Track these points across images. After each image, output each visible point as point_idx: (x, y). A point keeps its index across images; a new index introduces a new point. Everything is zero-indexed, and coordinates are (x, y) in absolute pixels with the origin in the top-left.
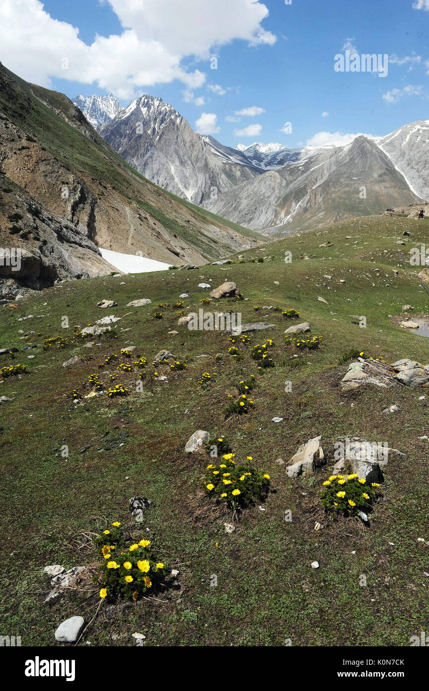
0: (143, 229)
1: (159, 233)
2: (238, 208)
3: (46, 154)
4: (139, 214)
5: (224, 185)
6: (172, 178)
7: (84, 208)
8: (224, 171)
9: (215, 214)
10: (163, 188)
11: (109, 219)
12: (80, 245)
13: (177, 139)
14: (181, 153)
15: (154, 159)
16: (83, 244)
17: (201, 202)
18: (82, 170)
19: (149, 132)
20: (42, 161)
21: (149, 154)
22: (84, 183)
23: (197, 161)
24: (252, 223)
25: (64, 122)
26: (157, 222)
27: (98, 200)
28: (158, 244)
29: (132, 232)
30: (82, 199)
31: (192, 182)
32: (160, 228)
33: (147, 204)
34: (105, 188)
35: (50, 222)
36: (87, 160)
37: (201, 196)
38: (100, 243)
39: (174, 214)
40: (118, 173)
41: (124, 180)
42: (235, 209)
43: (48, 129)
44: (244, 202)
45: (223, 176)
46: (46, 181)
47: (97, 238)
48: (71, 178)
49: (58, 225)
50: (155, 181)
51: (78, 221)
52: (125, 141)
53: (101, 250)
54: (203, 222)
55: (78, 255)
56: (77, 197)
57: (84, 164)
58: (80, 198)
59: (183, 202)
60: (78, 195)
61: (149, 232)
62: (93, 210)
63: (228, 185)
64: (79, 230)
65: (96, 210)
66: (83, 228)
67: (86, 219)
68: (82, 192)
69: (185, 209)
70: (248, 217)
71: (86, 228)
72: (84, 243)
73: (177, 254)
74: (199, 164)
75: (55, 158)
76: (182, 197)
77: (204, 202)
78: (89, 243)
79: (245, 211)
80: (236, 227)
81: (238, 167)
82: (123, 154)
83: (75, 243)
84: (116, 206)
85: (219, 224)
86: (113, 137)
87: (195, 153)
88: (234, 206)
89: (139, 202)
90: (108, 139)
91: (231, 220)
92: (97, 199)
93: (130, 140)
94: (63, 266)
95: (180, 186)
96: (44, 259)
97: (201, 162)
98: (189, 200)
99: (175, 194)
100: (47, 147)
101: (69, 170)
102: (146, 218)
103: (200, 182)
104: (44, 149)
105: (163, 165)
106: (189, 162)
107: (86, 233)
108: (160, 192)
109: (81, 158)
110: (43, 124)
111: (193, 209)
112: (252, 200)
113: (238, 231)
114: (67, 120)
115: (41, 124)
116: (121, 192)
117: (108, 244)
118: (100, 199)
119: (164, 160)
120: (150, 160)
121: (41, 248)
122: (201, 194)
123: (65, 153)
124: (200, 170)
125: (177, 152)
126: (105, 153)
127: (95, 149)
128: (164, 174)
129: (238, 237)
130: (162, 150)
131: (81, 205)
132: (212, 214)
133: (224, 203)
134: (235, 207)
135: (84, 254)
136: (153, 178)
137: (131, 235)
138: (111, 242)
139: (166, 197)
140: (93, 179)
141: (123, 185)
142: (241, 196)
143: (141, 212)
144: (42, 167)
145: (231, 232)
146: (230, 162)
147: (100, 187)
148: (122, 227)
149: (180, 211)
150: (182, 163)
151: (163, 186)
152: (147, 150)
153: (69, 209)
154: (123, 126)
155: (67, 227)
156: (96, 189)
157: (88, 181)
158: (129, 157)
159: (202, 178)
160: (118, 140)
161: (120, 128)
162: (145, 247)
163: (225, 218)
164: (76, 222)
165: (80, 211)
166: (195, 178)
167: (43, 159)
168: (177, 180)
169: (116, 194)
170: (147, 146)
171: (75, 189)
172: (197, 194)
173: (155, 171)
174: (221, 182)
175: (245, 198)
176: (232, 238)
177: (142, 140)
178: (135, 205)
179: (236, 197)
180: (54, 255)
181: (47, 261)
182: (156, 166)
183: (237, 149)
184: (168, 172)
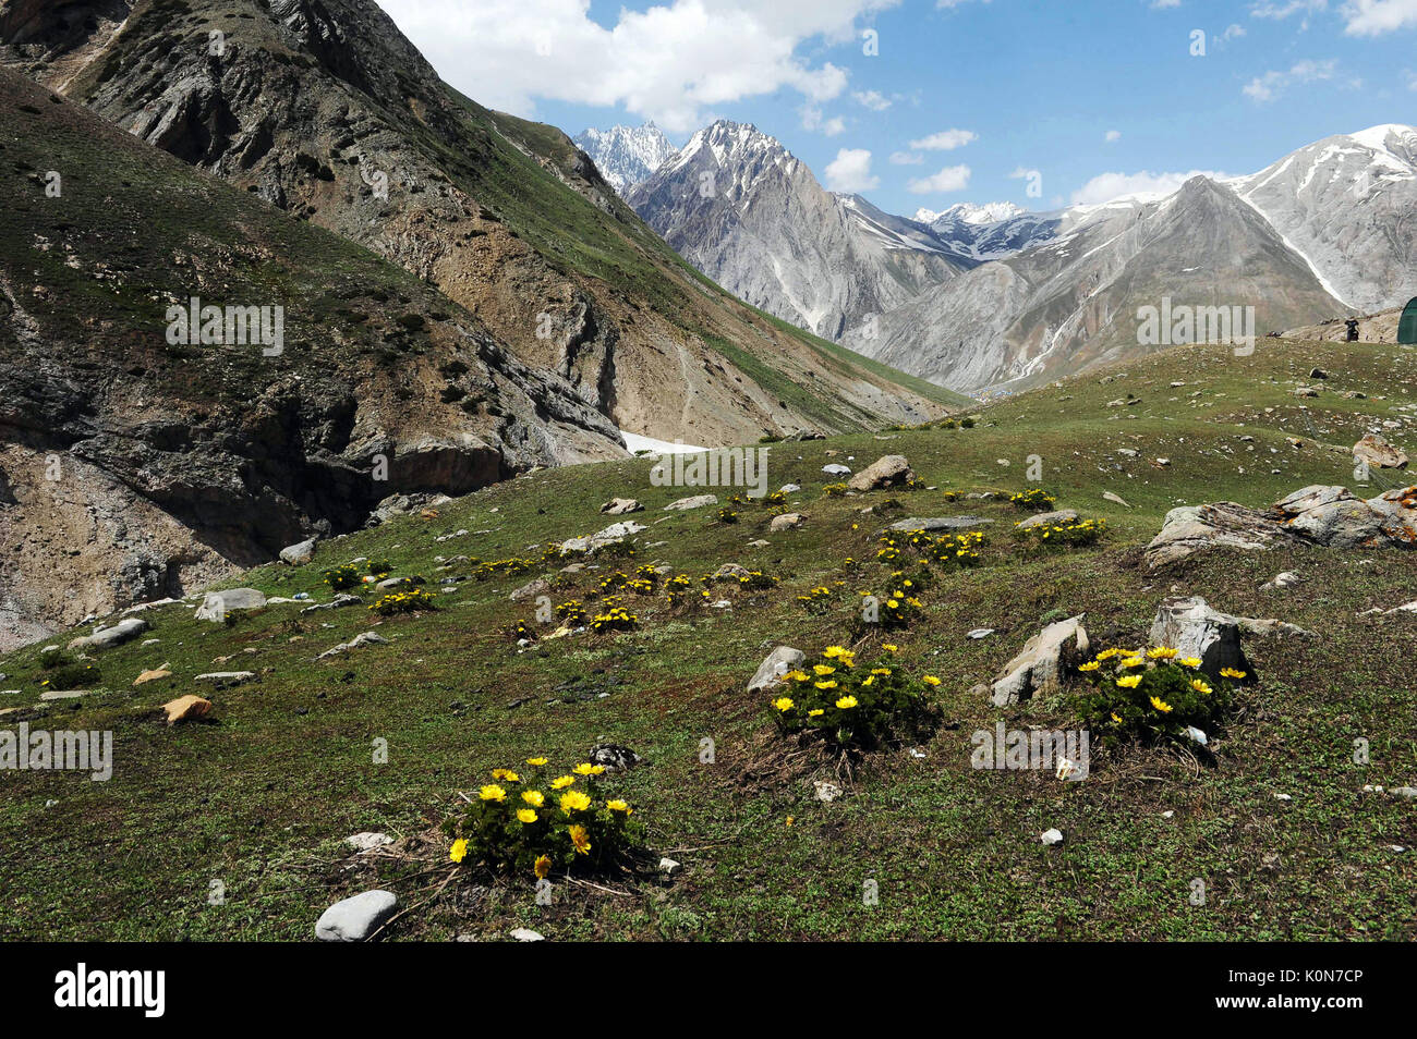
0: (715, 391)
1: (747, 399)
2: (920, 344)
3: (521, 244)
4: (706, 361)
5: (888, 297)
6: (777, 286)
7: (591, 351)
8: (890, 267)
9: (870, 357)
10: (758, 306)
11: (643, 371)
12: (583, 426)
13: (787, 204)
14: (796, 233)
15: (739, 248)
16: (588, 423)
17: (839, 335)
18: (590, 273)
19: (729, 194)
20: (511, 258)
21: (728, 239)
22: (594, 300)
23: (829, 249)
24: (952, 376)
25: (556, 181)
26: (744, 377)
27: (622, 334)
28: (746, 422)
29: (690, 397)
30: (590, 332)
31: (818, 293)
32: (749, 388)
33: (722, 340)
34: (637, 308)
35: (523, 379)
36: (601, 254)
37: (838, 322)
38: (624, 421)
39: (781, 358)
40: (663, 278)
41: (676, 292)
42: (914, 346)
43: (524, 195)
44: (935, 333)
45: (888, 278)
46: (518, 298)
47: (618, 411)
48: (567, 289)
49: (538, 384)
50: (740, 294)
51: (580, 376)
52: (678, 214)
53: (626, 436)
54: (845, 376)
55: (579, 446)
56: (578, 327)
57: (594, 262)
58: (585, 330)
59: (801, 335)
60: (581, 322)
61: (728, 396)
62: (609, 354)
63: (899, 295)
64: (581, 395)
65: (617, 353)
66: (589, 391)
67: (596, 371)
68: (588, 317)
69: (804, 349)
70: (944, 364)
71: (596, 391)
72: (590, 421)
74: (834, 255)
75: (535, 252)
76: (799, 325)
77: (846, 334)
78: (601, 421)
79: (938, 351)
80: (918, 386)
81: (920, 258)
82: (674, 241)
83: (572, 420)
84: (659, 344)
85: (880, 379)
86: (654, 209)
87: (825, 232)
88: (911, 340)
89: (706, 336)
90: (645, 212)
91: (907, 371)
92: (618, 331)
93: (688, 213)
95: (795, 303)
96: (508, 452)
97: (838, 250)
98: (814, 330)
99: (783, 318)
100: (520, 231)
101: (563, 274)
102: (721, 369)
103: (836, 293)
104: (514, 235)
105: (758, 260)
106: (813, 252)
107: (596, 400)
108: (749, 316)
109: (590, 251)
110: (514, 186)
111: (823, 349)
112: (952, 325)
113: (921, 392)
114: (562, 177)
115: (510, 187)
116: (670, 317)
117: (641, 423)
118: (625, 331)
119: (757, 248)
120: (731, 250)
121: (502, 431)
122: (838, 317)
123: (559, 241)
124: (838, 266)
125: (786, 232)
126: (638, 240)
127: (617, 231)
128: (759, 278)
129: (922, 406)
130: (755, 230)
131: (587, 345)
132: (863, 357)
133: (889, 334)
134: (915, 342)
135: (590, 444)
136: (737, 287)
137: (688, 405)
138: (645, 418)
139: (764, 326)
140: (611, 292)
141: (674, 303)
142: (926, 317)
143: (710, 356)
144: (511, 270)
145: (906, 394)
146: (901, 247)
147: (625, 306)
148: (669, 387)
149: (793, 353)
150: (798, 254)
151: (757, 303)
152: (725, 231)
153: (563, 351)
154: (674, 185)
155: (556, 389)
156: (616, 311)
157: (600, 293)
158: (686, 247)
159: (840, 284)
160: (664, 214)
161: (667, 189)
162: (719, 427)
163: (893, 365)
164: (575, 378)
165: (583, 356)
166: (825, 284)
167: (512, 253)
168: (786, 289)
169: (658, 321)
170: (725, 223)
171: (574, 312)
172: (830, 317)
173: (741, 274)
174: (883, 290)
175: (937, 323)
176: (910, 409)
177: (714, 212)
178: (697, 341)
179: (915, 320)
180: (528, 444)
181: (513, 457)
182: (742, 263)
183: (915, 220)
184: (768, 271)
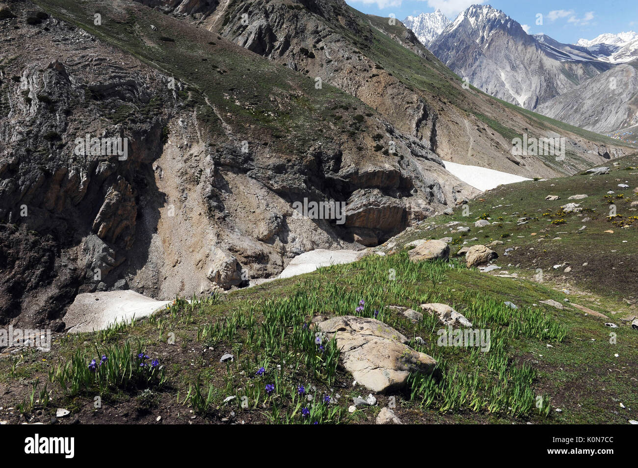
0: (482, 140)
1: (498, 143)
2: (580, 110)
3: (394, 79)
4: (478, 126)
5: (562, 86)
6: (503, 85)
7: (426, 124)
8: (563, 71)
9: (552, 117)
10: (492, 95)
11: (449, 132)
12: (427, 158)
13: (508, 43)
14: (512, 58)
15: (483, 67)
16: (428, 157)
17: (535, 107)
18: (423, 89)
19: (477, 41)
20: (390, 85)
21: (477, 63)
22: (426, 101)
23: (530, 64)
24: (598, 125)
25: (398, 45)
26: (495, 132)
27: (439, 116)
28: (498, 154)
29: (472, 143)
30: (425, 116)
31: (524, 87)
32: (498, 137)
33: (482, 115)
34: (445, 103)
35: (402, 139)
36: (424, 79)
37: (535, 101)
38: (442, 155)
39: (510, 122)
40: (453, 87)
41: (459, 93)
42: (576, 111)
43: (388, 54)
44: (588, 104)
45: (562, 76)
46: (393, 103)
47: (439, 151)
48: (415, 97)
49: (408, 141)
50: (484, 90)
51: (422, 136)
52: (452, 53)
53: (444, 162)
54: (540, 128)
55: (426, 168)
56: (420, 114)
57: (423, 83)
58: (423, 115)
59: (516, 108)
60: (422, 112)
61: (489, 143)
62: (434, 125)
63: (568, 85)
64: (423, 144)
65: (438, 125)
66: (426, 142)
67: (429, 134)
68: (424, 110)
69: (519, 116)
70: (592, 119)
71: (429, 142)
72: (429, 156)
73: (518, 163)
74: (533, 67)
75: (400, 82)
76: (514, 103)
77: (539, 106)
78: (433, 156)
79: (590, 112)
80: (579, 131)
81: (580, 65)
82: (450, 66)
83: (422, 156)
84: (456, 119)
85: (560, 129)
86: (440, 52)
87: (528, 56)
88: (575, 108)
89: (475, 113)
90: (436, 53)
91: (572, 124)
92: (437, 115)
93: (457, 52)
94: (418, 178)
95: (511, 92)
96: (403, 172)
97: (535, 64)
98: (522, 106)
99: (506, 100)
100: (391, 72)
101: (412, 90)
102: (484, 129)
103: (534, 86)
104: (390, 75)
105: (493, 73)
106: (522, 66)
107: (430, 146)
108: (492, 101)
109: (418, 77)
110: (384, 50)
111: (528, 115)
112: (598, 99)
113: (582, 136)
114: (401, 43)
115: (382, 51)
116: (458, 106)
117: (449, 156)
118: (440, 114)
119: (493, 67)
120: (479, 69)
121: (399, 162)
122: (535, 98)
123: (407, 73)
124: (534, 72)
125: (507, 58)
126: (437, 69)
127: (430, 67)
128: (493, 81)
129: (582, 143)
130: (491, 57)
131: (424, 122)
132: (550, 119)
133: (562, 105)
134: (577, 109)
135: (430, 167)
136: (482, 86)
137: (471, 147)
138: (451, 154)
139: (499, 106)
140: (433, 97)
141: (459, 99)
142: (583, 96)
143: (478, 123)
144: (390, 91)
145: (574, 137)
146: (569, 60)
147: (440, 103)
148: (462, 139)
149: (514, 119)
150: (514, 68)
151: (492, 93)
152: (476, 59)
153: (414, 126)
154: (450, 40)
155: (414, 143)
156: (436, 106)
157: (429, 98)
158: (457, 69)
159: (536, 82)
160: (445, 54)
161: (444, 42)
162: (486, 157)
163: (564, 121)
164: (420, 137)
165: (423, 127)
166: (528, 82)
167: (390, 83)
168: (507, 86)
169: (455, 109)
170: (476, 55)
171: (418, 108)
172: (530, 99)
173: (484, 80)
174: (559, 83)
175: (589, 98)
176: (576, 144)
177: (470, 51)
178: (473, 117)
179: (577, 98)
180: (410, 168)
181: (405, 173)
182: (484, 75)
183: (578, 45)
184: (498, 78)
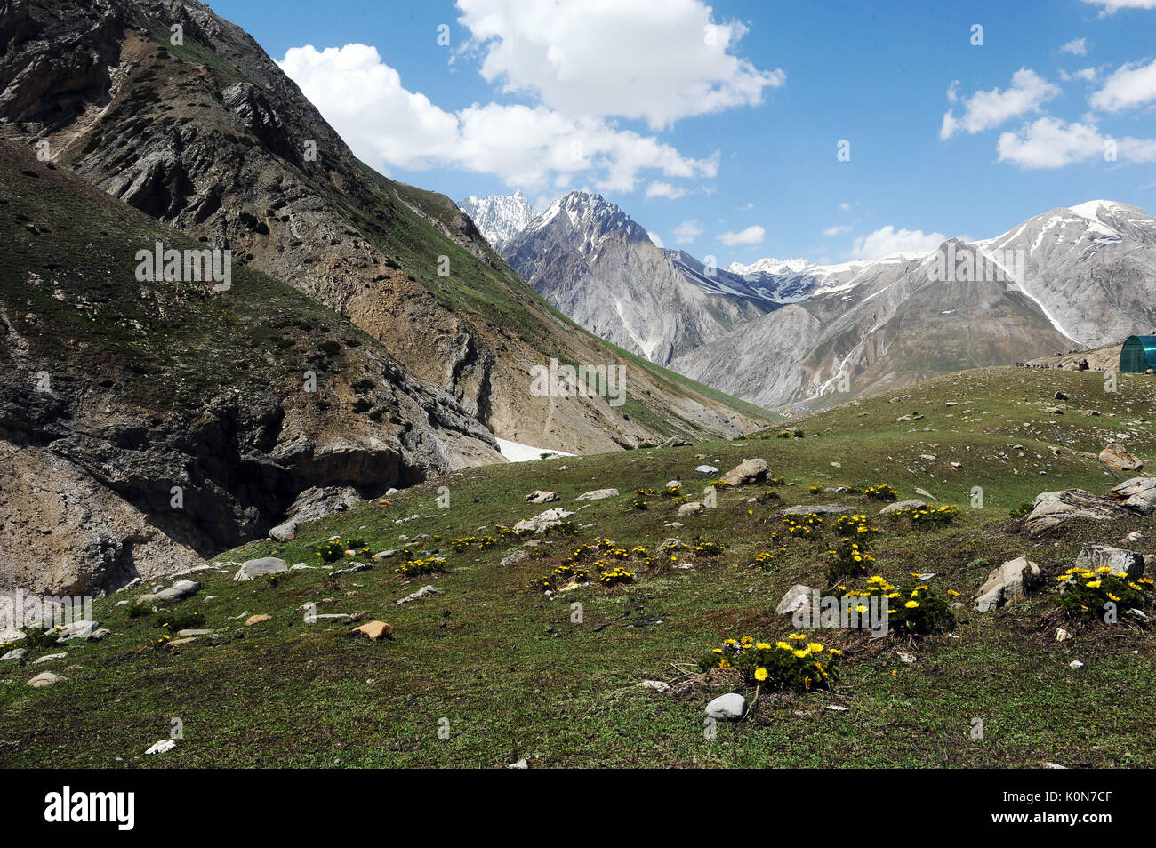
0: (572, 405)
1: (598, 412)
2: (734, 370)
3: (417, 287)
5: (708, 332)
6: (619, 322)
7: (472, 372)
8: (709, 308)
9: (694, 380)
10: (603, 338)
11: (514, 389)
12: (465, 433)
13: (627, 258)
14: (634, 280)
15: (589, 291)
16: (469, 431)
17: (669, 361)
18: (472, 310)
19: (580, 249)
20: (409, 297)
21: (580, 284)
22: (475, 332)
23: (661, 293)
24: (761, 394)
25: (444, 237)
27: (497, 359)
28: (597, 431)
29: (553, 409)
30: (471, 357)
31: (652, 328)
32: (600, 402)
33: (577, 364)
34: (509, 338)
35: (417, 395)
36: (481, 295)
37: (668, 351)
38: (498, 429)
40: (529, 315)
41: (540, 326)
42: (729, 371)
43: (419, 248)
44: (745, 361)
45: (708, 316)
46: (414, 329)
47: (493, 421)
48: (454, 323)
49: (430, 399)
50: (590, 328)
51: (463, 392)
52: (540, 264)
53: (500, 442)
54: (675, 394)
55: (461, 450)
56: (462, 354)
57: (476, 302)
58: (467, 355)
59: (639, 361)
60: (465, 349)
61: (582, 410)
62: (487, 375)
63: (717, 330)
64: (464, 407)
65: (493, 375)
66: (470, 405)
67: (476, 389)
68: (470, 345)
69: (641, 373)
70: (754, 385)
71: (475, 405)
72: (471, 429)
73: (630, 447)
74: (664, 298)
75: (429, 293)
76: (636, 353)
77: (674, 361)
78: (480, 429)
79: (748, 375)
80: (732, 403)
81: (734, 301)
82: (536, 285)
83: (457, 429)
84: (526, 367)
85: (703, 398)
86: (521, 259)
87: (657, 280)
88: (727, 366)
89: (564, 360)
90: (514, 262)
91: (723, 391)
92: (494, 356)
93: (548, 263)
94: (437, 466)
95: (632, 335)
96: (406, 454)
97: (668, 293)
98: (649, 357)
99: (624, 347)
100: (416, 276)
101: (451, 311)
103: (666, 328)
104: (412, 279)
105: (604, 301)
106: (648, 295)
107: (476, 412)
108: (598, 345)
109: (471, 292)
110: (412, 241)
111: (656, 372)
112: (760, 354)
113: (736, 409)
114: (449, 234)
115: (408, 242)
116: (535, 346)
117: (511, 431)
118: (500, 356)
119: (604, 292)
120: (583, 293)
121: (401, 436)
122: (668, 347)
123: (446, 284)
124: (668, 306)
125: (626, 280)
126: (509, 284)
127: (492, 277)
128: (604, 315)
129: (737, 420)
130: (601, 278)
131: (469, 367)
132: (688, 379)
133: (708, 361)
134: (730, 368)
135: (471, 448)
136: (586, 322)
137: (551, 416)
138: (515, 427)
139: (609, 353)
140: (489, 325)
141: (538, 334)
142: (739, 348)
144: (409, 307)
145: (724, 410)
146: (718, 292)
147: (499, 336)
148: (535, 401)
149: (633, 375)
150: (636, 297)
151: (603, 335)
152: (577, 278)
153: (449, 373)
154: (537, 242)
155: (444, 403)
156: (493, 341)
157: (480, 327)
158: (546, 290)
159: (670, 321)
160: (529, 263)
161: (527, 246)
162: (574, 435)
163: (712, 386)
164: (459, 394)
165: (466, 376)
166: (658, 321)
167: (410, 294)
168: (626, 324)
169: (526, 349)
170: (578, 272)
171: (459, 341)
172: (662, 347)
173: (590, 312)
174: (704, 326)
175: (748, 353)
176: (727, 422)
177: (569, 263)
179: (730, 350)
180: (422, 447)
181: (410, 458)
182: (590, 303)
183: (729, 271)
184: (612, 311)
